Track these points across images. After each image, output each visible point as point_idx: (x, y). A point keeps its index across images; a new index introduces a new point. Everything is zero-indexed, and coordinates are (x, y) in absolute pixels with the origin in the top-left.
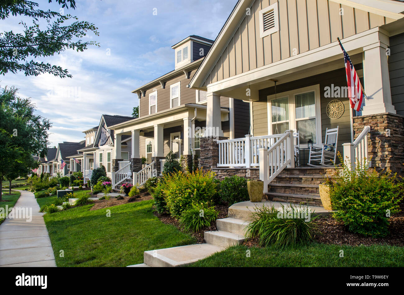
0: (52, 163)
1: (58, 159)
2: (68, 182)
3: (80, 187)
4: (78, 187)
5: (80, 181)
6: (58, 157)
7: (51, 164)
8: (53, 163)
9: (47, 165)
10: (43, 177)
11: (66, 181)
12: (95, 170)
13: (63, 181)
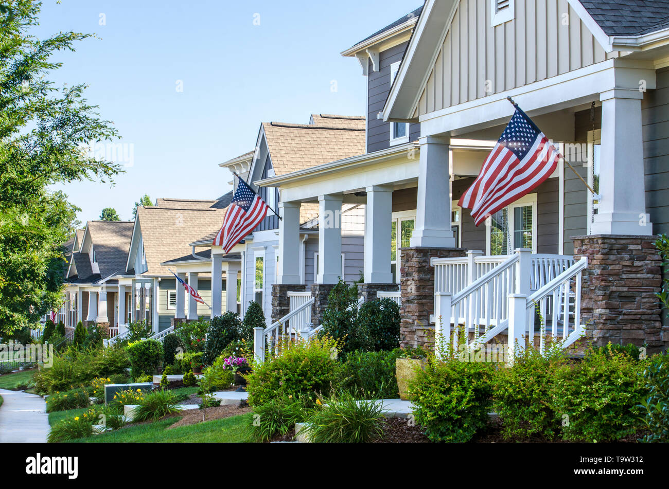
3: (186, 378)
4: (181, 377)
5: (194, 354)
12: (216, 318)
13: (140, 355)
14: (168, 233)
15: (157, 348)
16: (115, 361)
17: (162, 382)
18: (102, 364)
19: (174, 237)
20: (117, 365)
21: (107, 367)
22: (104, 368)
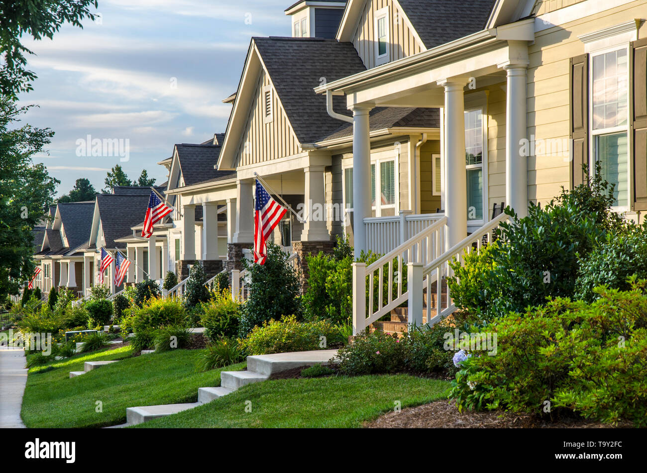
0: (82, 254)
1: (97, 245)
2: (110, 313)
6: (98, 238)
7: (78, 259)
8: (86, 255)
9: (68, 261)
10: (56, 300)
11: (103, 313)
13: (97, 311)
14: (122, 215)
15: (108, 306)
16: (79, 318)
17: (110, 330)
18: (69, 320)
19: (126, 219)
20: (81, 320)
21: (73, 323)
22: (71, 323)
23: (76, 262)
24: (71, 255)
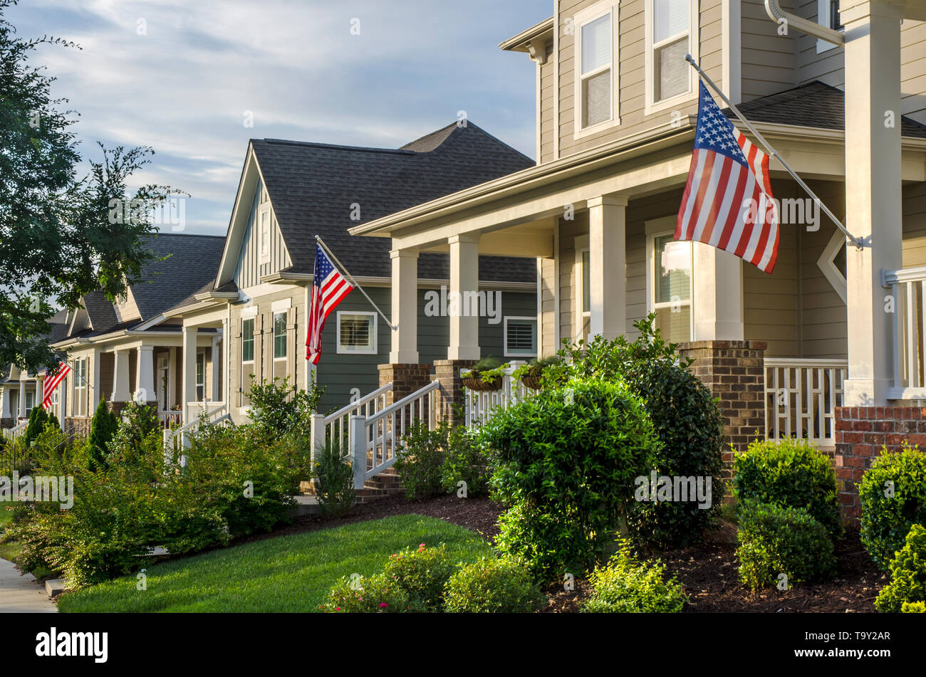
9: (137, 346)
23: (155, 347)
24: (145, 330)
